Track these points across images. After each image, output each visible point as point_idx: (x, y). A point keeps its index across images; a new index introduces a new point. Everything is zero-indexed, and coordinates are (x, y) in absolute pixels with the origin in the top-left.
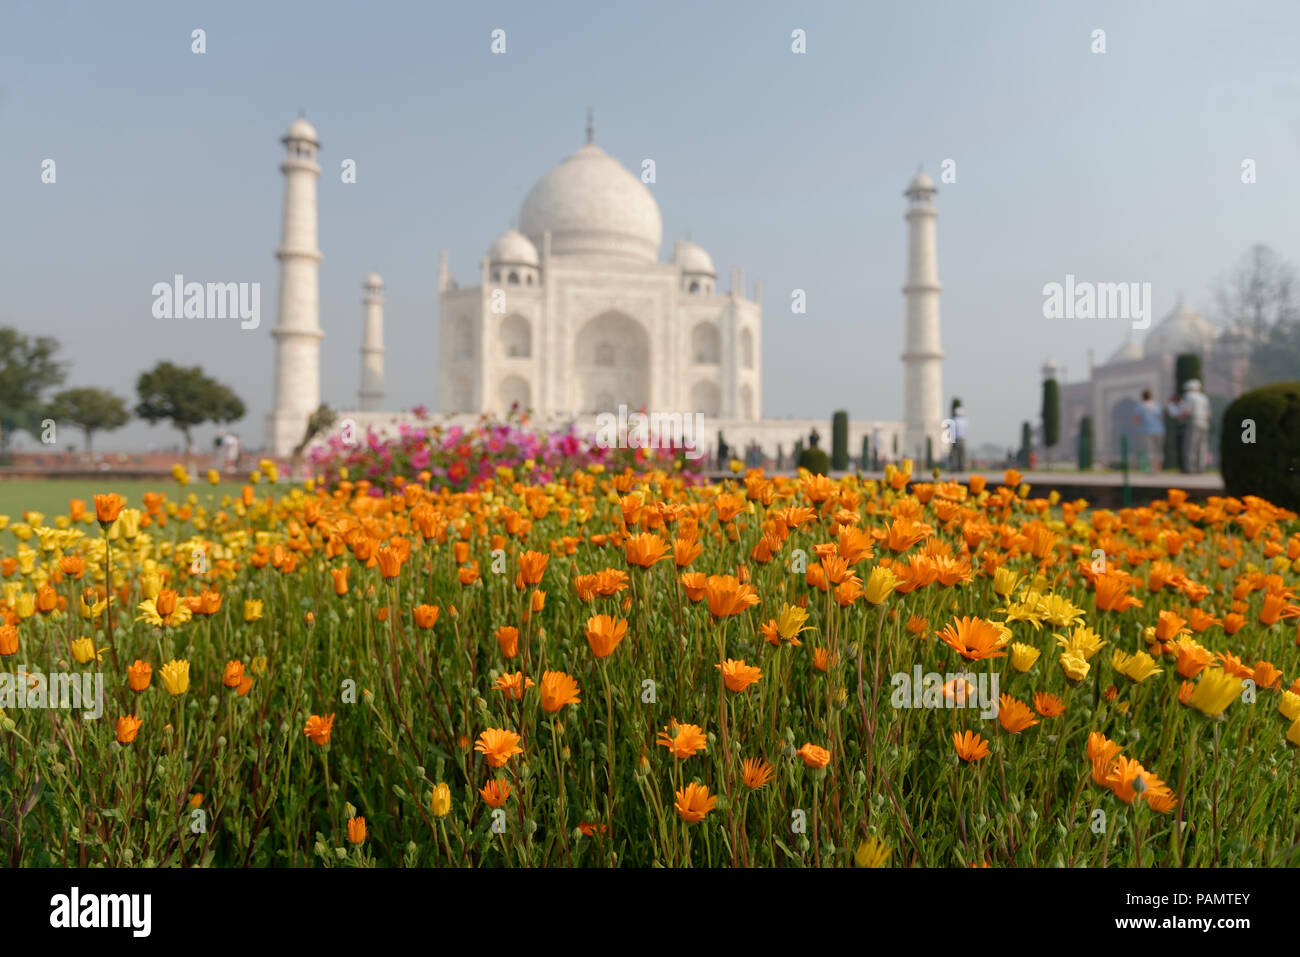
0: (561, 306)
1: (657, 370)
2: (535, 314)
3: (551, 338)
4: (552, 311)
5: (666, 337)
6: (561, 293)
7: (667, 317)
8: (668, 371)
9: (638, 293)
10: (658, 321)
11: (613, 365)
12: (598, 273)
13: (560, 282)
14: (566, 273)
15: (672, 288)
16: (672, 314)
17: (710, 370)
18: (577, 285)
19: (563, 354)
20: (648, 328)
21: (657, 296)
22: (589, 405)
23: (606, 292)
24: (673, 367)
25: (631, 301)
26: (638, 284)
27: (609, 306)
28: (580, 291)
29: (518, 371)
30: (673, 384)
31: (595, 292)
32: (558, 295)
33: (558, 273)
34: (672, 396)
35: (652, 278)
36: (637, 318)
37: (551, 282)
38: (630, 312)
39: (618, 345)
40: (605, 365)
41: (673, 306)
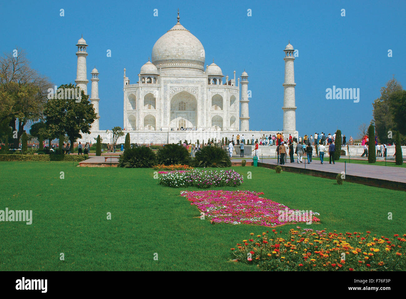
1: (199, 112)
2: (156, 94)
5: (203, 100)
7: (203, 94)
8: (203, 113)
9: (193, 85)
10: (200, 94)
11: (185, 110)
12: (179, 78)
13: (165, 82)
14: (168, 79)
15: (205, 83)
16: (205, 92)
17: (219, 112)
18: (172, 83)
19: (167, 107)
20: (196, 97)
21: (199, 86)
22: (177, 124)
23: (181, 85)
24: (205, 111)
25: (190, 88)
26: (193, 82)
27: (182, 90)
28: (172, 85)
29: (151, 114)
30: (205, 117)
31: (178, 85)
32: (164, 86)
33: (164, 79)
34: (205, 121)
35: (198, 79)
36: (192, 93)
37: (162, 82)
38: (190, 92)
39: (187, 103)
40: (182, 110)
41: (205, 89)
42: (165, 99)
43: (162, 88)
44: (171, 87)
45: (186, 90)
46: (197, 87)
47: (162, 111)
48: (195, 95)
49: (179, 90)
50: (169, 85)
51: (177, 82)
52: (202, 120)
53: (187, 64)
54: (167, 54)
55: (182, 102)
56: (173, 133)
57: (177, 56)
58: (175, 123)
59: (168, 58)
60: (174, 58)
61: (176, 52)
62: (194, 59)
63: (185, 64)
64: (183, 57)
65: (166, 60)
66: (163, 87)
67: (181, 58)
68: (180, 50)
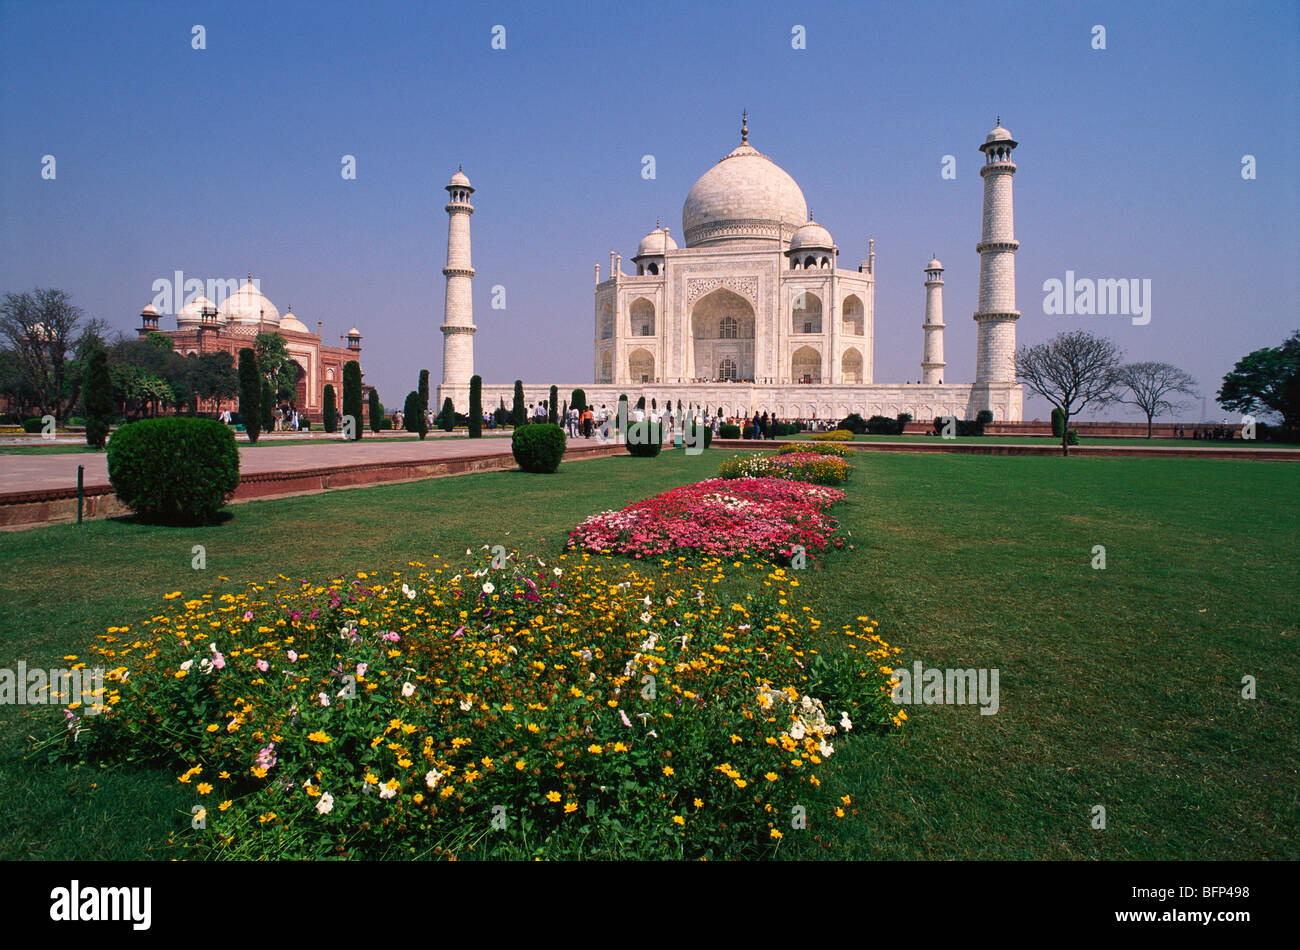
0: (678, 289)
1: (760, 341)
2: (657, 300)
3: (670, 317)
4: (670, 295)
5: (769, 309)
6: (677, 278)
7: (770, 293)
8: (770, 341)
9: (744, 273)
10: (762, 296)
11: (734, 337)
12: (709, 258)
13: (677, 269)
14: (682, 261)
15: (775, 266)
16: (775, 289)
17: (810, 339)
18: (691, 270)
19: (680, 330)
20: (753, 303)
21: (761, 274)
22: (714, 372)
23: (716, 274)
24: (775, 337)
25: (737, 280)
26: (744, 265)
27: (718, 286)
28: (693, 275)
29: (643, 346)
30: (775, 351)
31: (706, 275)
32: (675, 280)
33: (675, 262)
34: (774, 363)
35: (757, 258)
36: (743, 295)
37: (670, 270)
38: (737, 290)
39: (739, 320)
40: (728, 337)
41: (776, 282)
42: (677, 310)
43: (670, 285)
44: (690, 280)
45: (726, 286)
46: (757, 278)
47: (670, 339)
48: (749, 298)
49: (712, 288)
50: (686, 275)
51: (705, 268)
52: (768, 359)
53: (750, 230)
54: (704, 211)
55: (728, 319)
56: (654, 390)
57: (726, 212)
58: (711, 370)
59: (706, 221)
60: (718, 218)
61: (722, 203)
62: (768, 218)
63: (745, 231)
64: (740, 214)
65: (704, 226)
66: (673, 282)
67: (734, 216)
68: (731, 197)
